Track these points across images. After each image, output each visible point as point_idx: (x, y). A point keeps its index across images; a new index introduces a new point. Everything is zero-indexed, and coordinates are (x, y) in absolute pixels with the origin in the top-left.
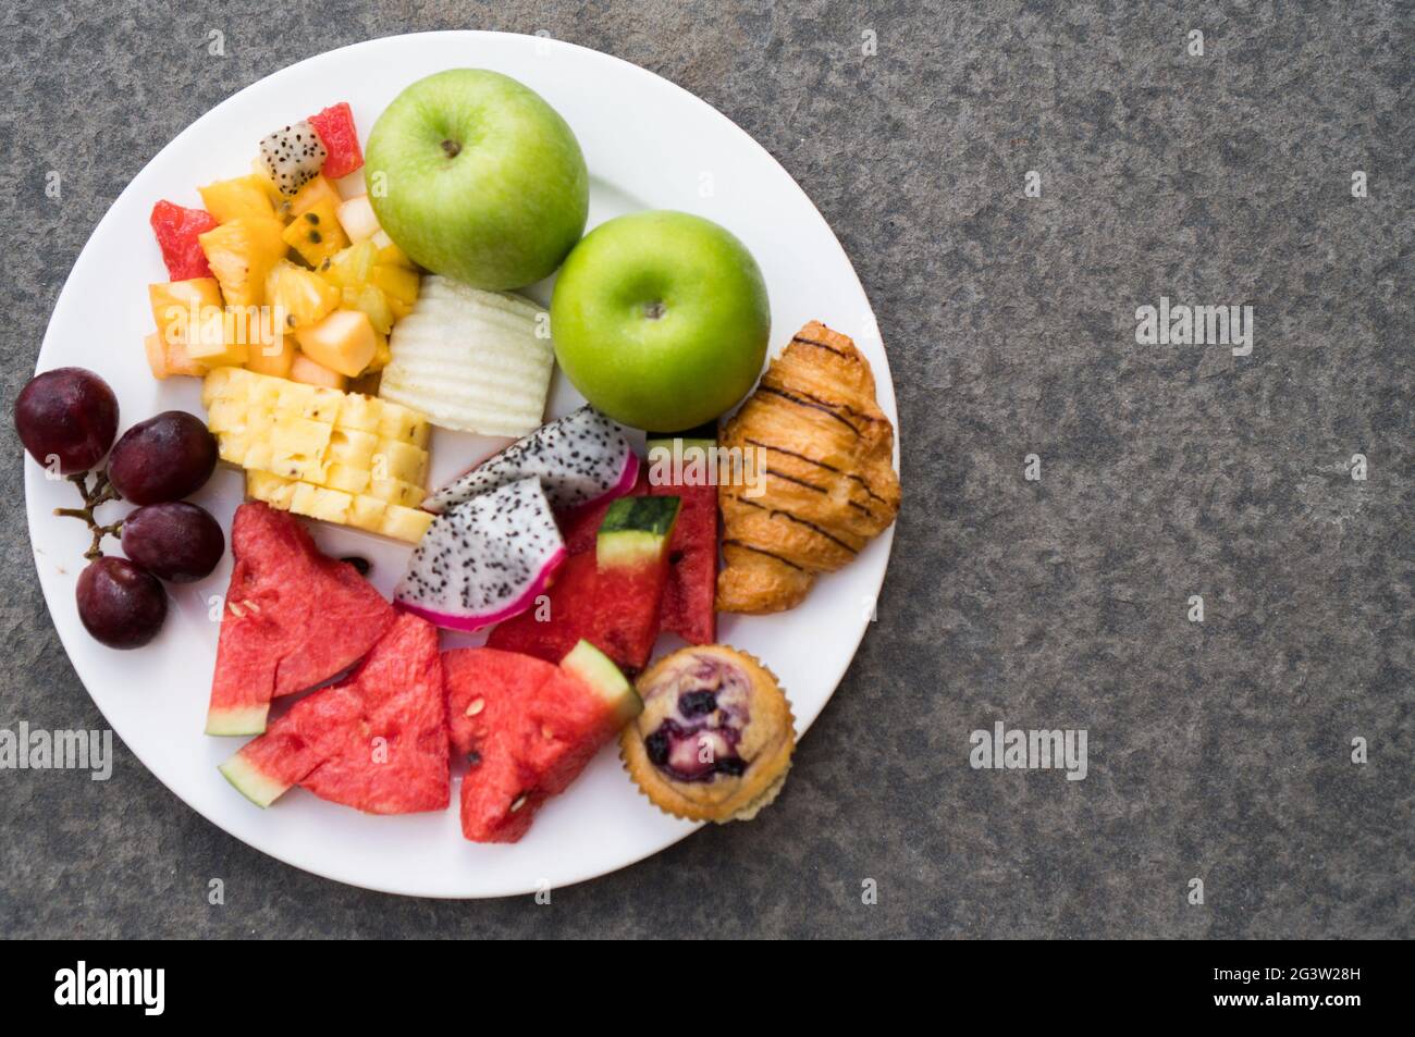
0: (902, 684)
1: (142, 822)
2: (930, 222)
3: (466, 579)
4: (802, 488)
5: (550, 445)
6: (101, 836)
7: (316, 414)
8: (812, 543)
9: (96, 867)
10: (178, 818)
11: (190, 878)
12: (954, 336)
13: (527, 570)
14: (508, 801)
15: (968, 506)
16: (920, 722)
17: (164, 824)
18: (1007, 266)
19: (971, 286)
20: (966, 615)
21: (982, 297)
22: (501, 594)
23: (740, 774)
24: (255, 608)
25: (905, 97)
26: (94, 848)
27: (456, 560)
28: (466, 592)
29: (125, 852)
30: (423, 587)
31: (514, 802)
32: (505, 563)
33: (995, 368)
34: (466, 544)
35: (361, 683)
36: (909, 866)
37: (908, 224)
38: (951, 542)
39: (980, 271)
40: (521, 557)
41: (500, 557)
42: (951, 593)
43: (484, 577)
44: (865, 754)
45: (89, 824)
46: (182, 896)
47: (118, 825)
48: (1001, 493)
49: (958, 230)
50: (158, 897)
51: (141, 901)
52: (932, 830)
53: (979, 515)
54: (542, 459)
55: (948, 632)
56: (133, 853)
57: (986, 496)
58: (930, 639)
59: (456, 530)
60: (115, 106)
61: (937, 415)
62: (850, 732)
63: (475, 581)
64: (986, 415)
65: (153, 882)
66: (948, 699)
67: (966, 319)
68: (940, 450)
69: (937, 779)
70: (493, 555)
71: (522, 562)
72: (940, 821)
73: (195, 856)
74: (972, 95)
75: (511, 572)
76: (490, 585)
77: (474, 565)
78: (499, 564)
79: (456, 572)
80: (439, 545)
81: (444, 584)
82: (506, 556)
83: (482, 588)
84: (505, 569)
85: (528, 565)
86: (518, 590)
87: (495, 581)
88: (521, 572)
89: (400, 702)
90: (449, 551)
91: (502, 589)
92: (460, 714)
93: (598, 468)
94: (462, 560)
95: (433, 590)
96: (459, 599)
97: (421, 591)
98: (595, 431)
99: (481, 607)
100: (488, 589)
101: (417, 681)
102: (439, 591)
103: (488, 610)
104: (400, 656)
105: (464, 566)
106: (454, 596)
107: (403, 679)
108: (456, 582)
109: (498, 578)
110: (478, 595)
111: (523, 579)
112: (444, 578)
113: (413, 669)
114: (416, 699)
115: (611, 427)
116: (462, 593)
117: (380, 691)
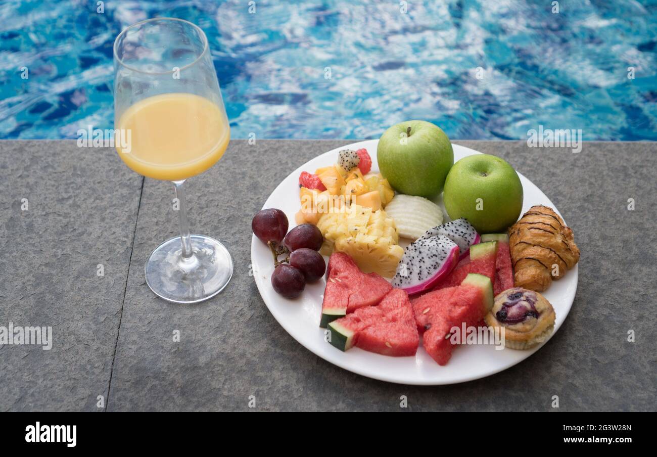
0: (590, 332)
1: (289, 373)
2: (570, 198)
3: (420, 267)
4: (544, 232)
5: (448, 226)
6: (272, 378)
7: (363, 213)
8: (550, 255)
9: (270, 388)
10: (303, 372)
11: (309, 392)
12: (586, 229)
13: (446, 253)
14: (444, 333)
15: (603, 277)
16: (601, 344)
17: (298, 374)
18: (602, 210)
19: (590, 215)
20: (611, 310)
21: (594, 218)
22: (435, 268)
23: (537, 317)
24: (340, 281)
25: (555, 167)
26: (270, 382)
27: (416, 262)
28: (420, 273)
29: (282, 383)
30: (402, 278)
31: (446, 335)
32: (437, 254)
33: (604, 238)
34: (420, 252)
35: (381, 305)
36: (607, 392)
37: (563, 199)
38: (599, 288)
39: (592, 211)
40: (443, 248)
41: (435, 252)
42: (603, 303)
43: (428, 263)
44: (580, 354)
45: (268, 374)
46: (306, 399)
47: (279, 374)
48: (615, 273)
49: (581, 200)
50: (295, 399)
51: (289, 400)
52: (613, 381)
53: (609, 280)
54: (446, 229)
55: (605, 315)
56: (286, 383)
57: (609, 274)
58: (598, 317)
59: (416, 248)
60: (281, 167)
61: (586, 251)
62: (573, 347)
63: (424, 267)
64: (604, 250)
65: (294, 393)
66: (610, 337)
67: (590, 224)
68: (589, 260)
69: (612, 363)
70: (431, 253)
71: (443, 251)
72: (616, 378)
73: (310, 385)
74: (578, 167)
75: (439, 256)
76: (430, 266)
77: (423, 260)
78: (434, 255)
79: (416, 265)
80: (409, 257)
81: (411, 273)
82: (437, 251)
83: (427, 268)
84: (436, 256)
85: (446, 251)
86: (442, 263)
87: (432, 263)
88: (443, 255)
89: (396, 311)
90: (413, 258)
91: (435, 265)
92: (420, 314)
93: (466, 236)
94: (418, 259)
95: (406, 278)
96: (417, 277)
97: (401, 280)
98: (463, 224)
99: (426, 277)
100: (430, 268)
101: (402, 306)
102: (409, 277)
103: (429, 277)
104: (395, 299)
105: (419, 262)
106: (415, 277)
107: (397, 305)
108: (416, 270)
109: (434, 261)
110: (425, 272)
111: (444, 258)
112: (411, 270)
113: (400, 303)
114: (402, 311)
115: (469, 224)
116: (418, 274)
117: (388, 308)
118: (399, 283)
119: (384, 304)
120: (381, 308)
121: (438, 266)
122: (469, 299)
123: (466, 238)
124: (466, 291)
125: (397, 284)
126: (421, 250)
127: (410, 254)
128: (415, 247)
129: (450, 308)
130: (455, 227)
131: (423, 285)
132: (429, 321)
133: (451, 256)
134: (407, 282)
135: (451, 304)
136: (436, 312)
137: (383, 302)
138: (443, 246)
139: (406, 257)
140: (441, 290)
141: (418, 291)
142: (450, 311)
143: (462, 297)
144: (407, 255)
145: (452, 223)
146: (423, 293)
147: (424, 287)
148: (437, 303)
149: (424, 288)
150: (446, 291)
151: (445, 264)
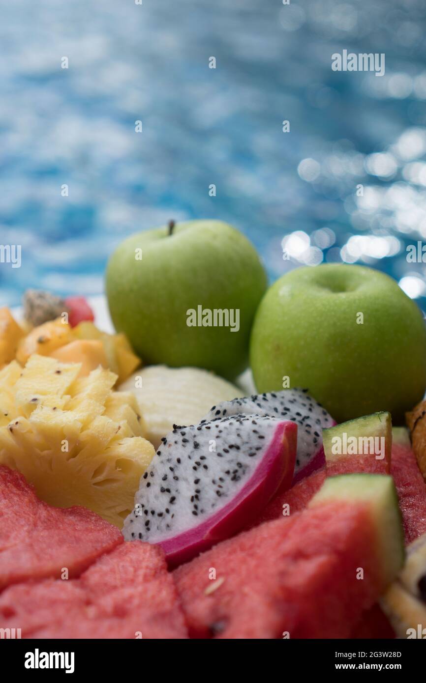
3: (197, 482)
7: (59, 372)
13: (262, 437)
22: (235, 478)
27: (186, 471)
28: (196, 498)
30: (150, 517)
32: (238, 442)
34: (196, 446)
40: (255, 427)
41: (233, 439)
43: (217, 467)
54: (259, 405)
59: (186, 437)
70: (225, 442)
71: (255, 431)
75: (243, 448)
76: (222, 475)
77: (205, 462)
78: (231, 447)
79: (186, 480)
80: (169, 460)
81: (173, 500)
82: (239, 435)
83: (214, 482)
84: (238, 448)
85: (262, 432)
86: (254, 463)
87: (227, 467)
88: (255, 442)
89: (127, 592)
90: (179, 461)
91: (236, 471)
92: (196, 596)
93: (308, 422)
94: (192, 463)
95: (160, 515)
96: (190, 508)
97: (147, 523)
98: (300, 400)
99: (213, 505)
100: (221, 479)
101: (146, 579)
102: (168, 511)
103: (221, 505)
104: (128, 564)
105: (195, 468)
106: (184, 507)
107: (130, 576)
108: (186, 490)
109: (231, 461)
110: (209, 493)
111: (258, 449)
112: (173, 493)
113: (141, 572)
114: (145, 591)
115: (314, 403)
116: (192, 500)
117: (106, 584)
118: (142, 530)
119: (94, 575)
120: (83, 586)
121: (244, 473)
122: (335, 538)
123: (308, 425)
124: (325, 518)
125: (137, 535)
126: (200, 440)
127: (170, 454)
128: (183, 434)
129: (282, 566)
130: (282, 403)
131: (204, 526)
132: (223, 611)
133: (275, 441)
134: (163, 525)
135: (285, 556)
136: (243, 583)
137: (92, 569)
138: (254, 422)
139: (162, 462)
140: (254, 531)
141: (191, 544)
142: (283, 574)
143: (314, 533)
144: (164, 457)
145: (274, 396)
146: (206, 546)
147: (208, 532)
148: (244, 561)
149: (206, 534)
150: (268, 530)
151: (261, 464)
